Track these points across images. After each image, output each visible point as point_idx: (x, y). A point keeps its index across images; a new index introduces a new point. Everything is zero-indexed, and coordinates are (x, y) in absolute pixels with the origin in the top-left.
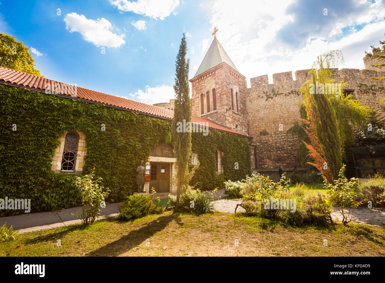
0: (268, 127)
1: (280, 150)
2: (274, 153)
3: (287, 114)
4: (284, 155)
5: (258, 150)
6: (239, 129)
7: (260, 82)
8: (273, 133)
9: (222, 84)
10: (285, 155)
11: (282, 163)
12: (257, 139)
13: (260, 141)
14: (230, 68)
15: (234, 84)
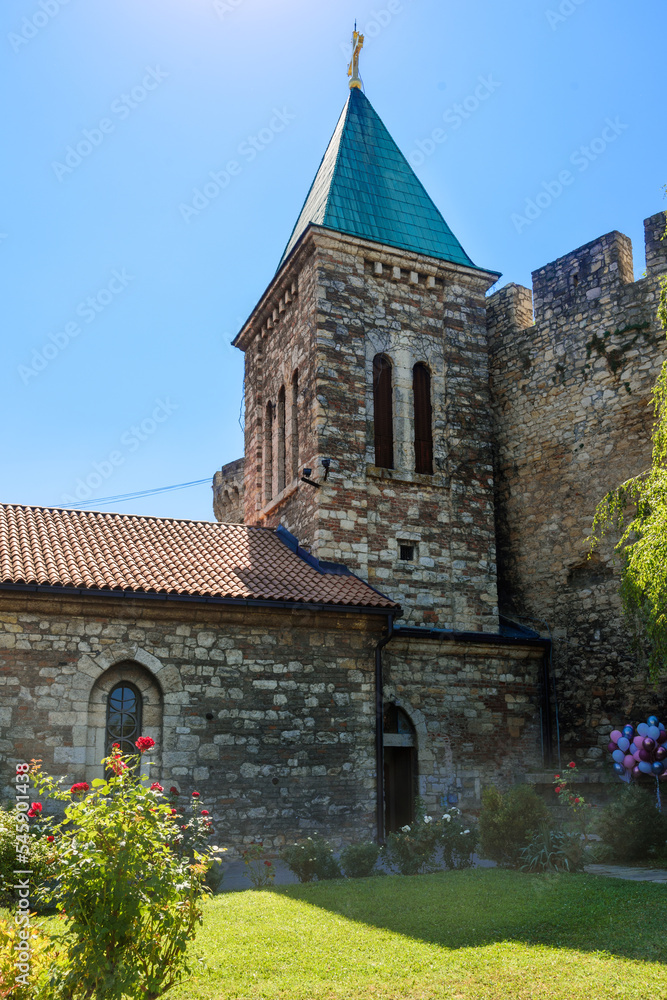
0: (607, 533)
5: (560, 666)
6: (426, 560)
7: (575, 286)
12: (553, 607)
13: (569, 617)
14: (359, 246)
15: (405, 327)
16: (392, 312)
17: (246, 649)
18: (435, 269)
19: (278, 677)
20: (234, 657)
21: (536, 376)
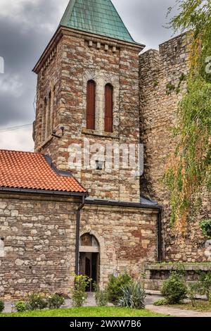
5: (166, 217)
14: (82, 34)
15: (102, 68)
16: (96, 62)
17: (20, 210)
18: (116, 44)
19: (34, 222)
20: (15, 213)
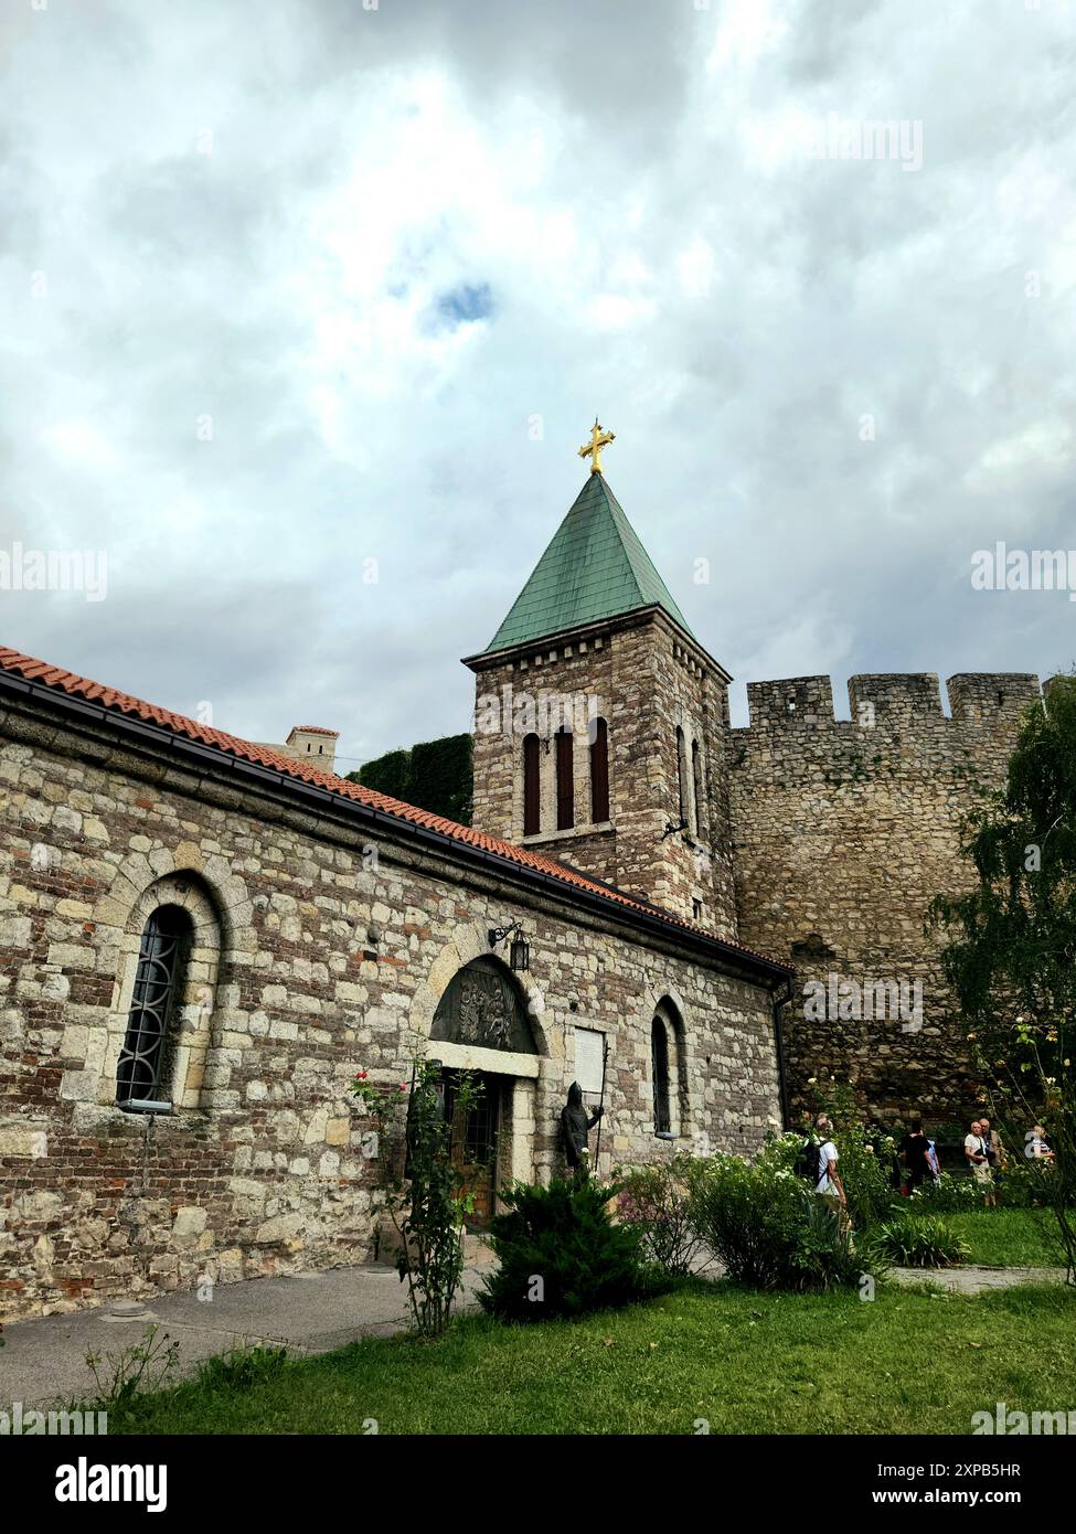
0: (830, 921)
1: (889, 1042)
2: (863, 1051)
3: (917, 869)
4: (910, 1066)
6: (705, 920)
7: (792, 706)
8: (852, 955)
9: (641, 705)
10: (914, 1065)
11: (903, 1108)
14: (675, 631)
15: (688, 707)
16: (681, 691)
17: (717, 993)
18: (702, 661)
19: (734, 1026)
20: (713, 1002)
21: (753, 771)
